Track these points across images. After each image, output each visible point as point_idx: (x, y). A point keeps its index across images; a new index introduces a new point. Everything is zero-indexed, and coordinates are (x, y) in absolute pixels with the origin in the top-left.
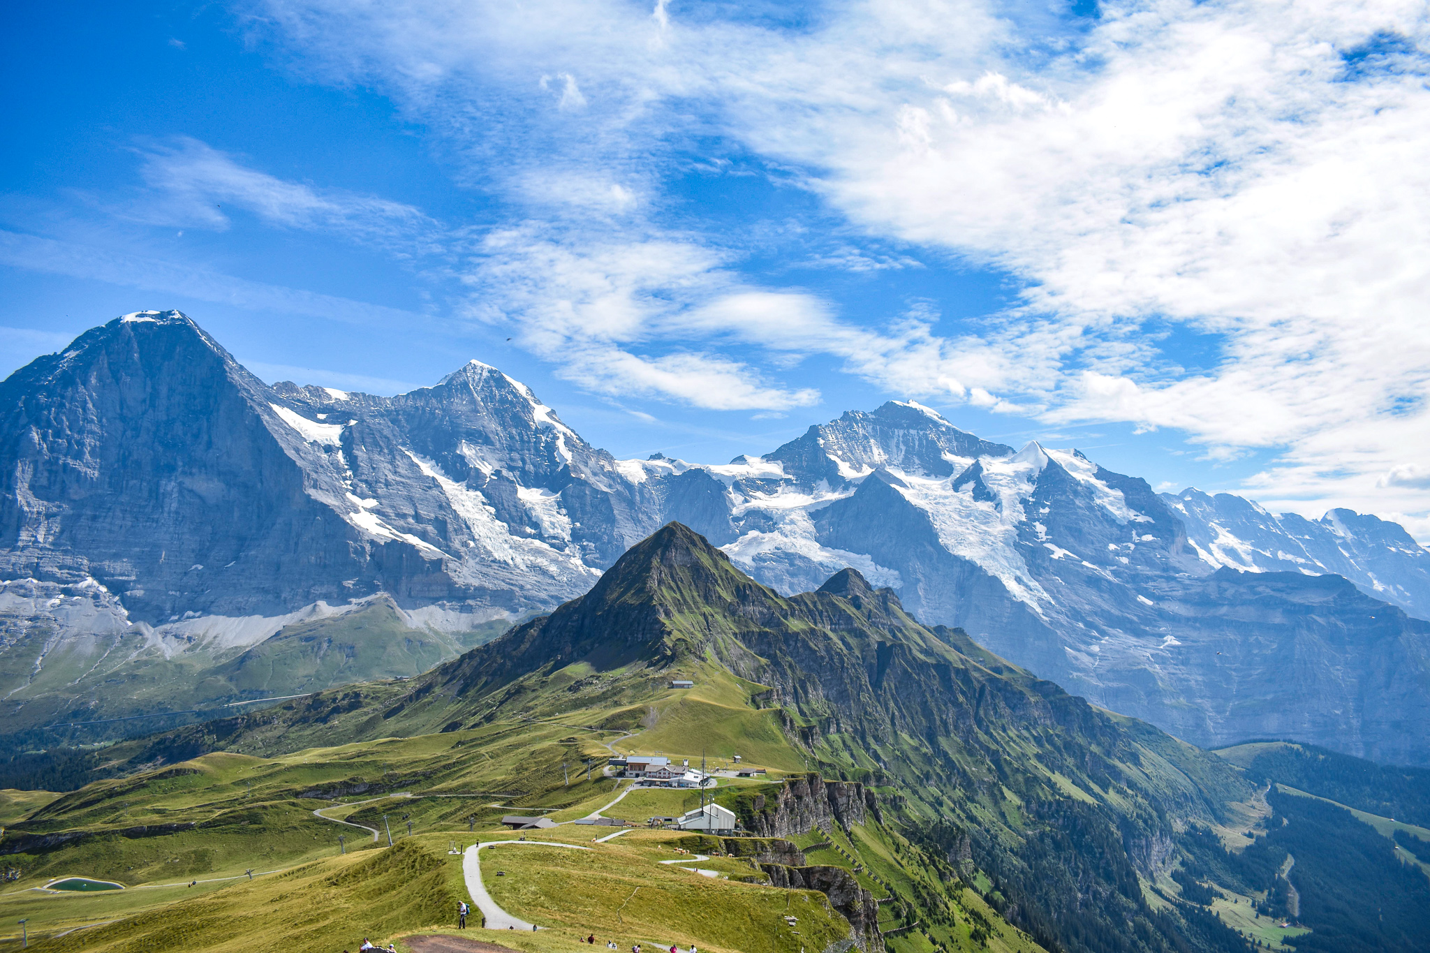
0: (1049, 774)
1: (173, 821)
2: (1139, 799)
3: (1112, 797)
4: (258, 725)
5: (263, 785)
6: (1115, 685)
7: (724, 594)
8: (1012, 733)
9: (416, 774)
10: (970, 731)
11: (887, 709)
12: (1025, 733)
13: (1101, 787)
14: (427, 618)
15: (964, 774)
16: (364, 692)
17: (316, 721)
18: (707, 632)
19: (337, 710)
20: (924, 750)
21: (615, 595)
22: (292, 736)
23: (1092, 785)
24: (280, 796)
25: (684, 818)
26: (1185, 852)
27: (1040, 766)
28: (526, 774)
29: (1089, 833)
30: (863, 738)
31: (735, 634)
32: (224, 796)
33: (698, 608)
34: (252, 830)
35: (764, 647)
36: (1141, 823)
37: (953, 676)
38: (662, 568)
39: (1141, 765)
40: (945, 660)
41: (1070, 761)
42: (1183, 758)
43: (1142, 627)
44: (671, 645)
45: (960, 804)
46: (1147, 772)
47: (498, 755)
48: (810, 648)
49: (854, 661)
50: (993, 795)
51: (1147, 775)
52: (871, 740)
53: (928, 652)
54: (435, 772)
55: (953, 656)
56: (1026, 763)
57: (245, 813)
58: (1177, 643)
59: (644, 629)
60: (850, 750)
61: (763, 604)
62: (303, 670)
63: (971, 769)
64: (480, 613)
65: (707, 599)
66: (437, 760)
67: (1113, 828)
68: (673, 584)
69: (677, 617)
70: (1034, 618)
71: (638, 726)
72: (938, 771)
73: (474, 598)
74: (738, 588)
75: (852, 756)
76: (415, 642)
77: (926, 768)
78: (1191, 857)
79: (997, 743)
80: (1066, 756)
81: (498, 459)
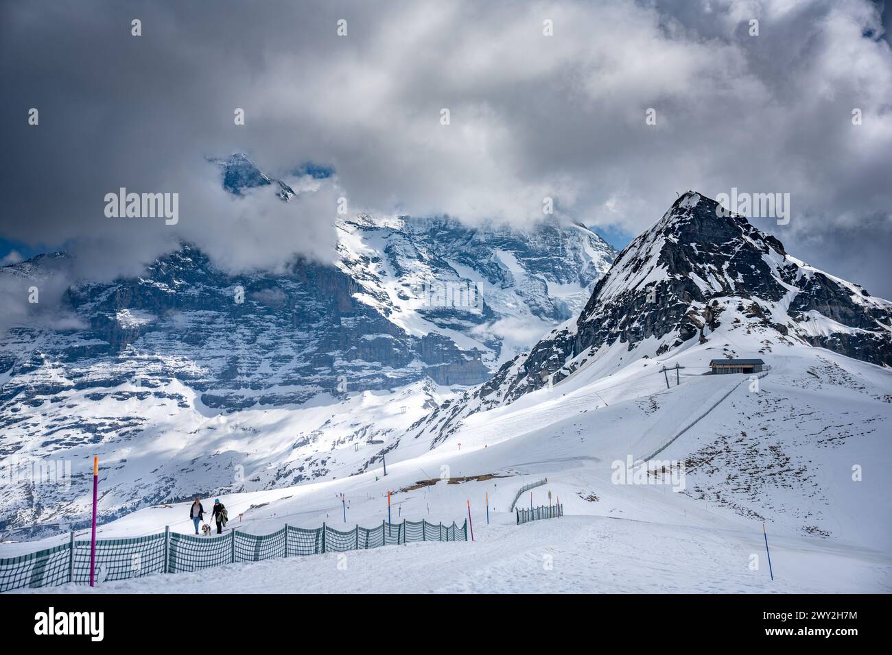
81: (529, 263)
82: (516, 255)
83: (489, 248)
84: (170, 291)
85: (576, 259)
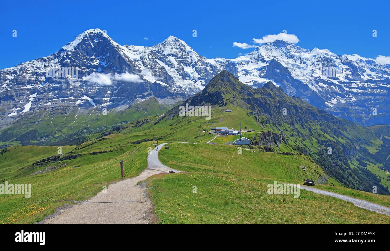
0: (323, 133)
1: (103, 151)
2: (347, 140)
3: (340, 140)
4: (125, 128)
5: (124, 141)
6: (338, 111)
7: (238, 88)
8: (314, 123)
9: (161, 137)
10: (303, 123)
11: (281, 117)
12: (317, 123)
13: (337, 137)
14: (164, 101)
15: (302, 134)
16: (149, 119)
17: (139, 126)
18: (234, 98)
19: (143, 123)
20: (291, 128)
21: (210, 90)
22: (133, 130)
23: (335, 136)
24: (128, 143)
25: (235, 142)
26: (359, 153)
27: (321, 131)
28: (189, 135)
29: (335, 148)
30: (275, 125)
31: (241, 99)
32: (115, 144)
33: (231, 92)
34: (121, 152)
35: (249, 102)
36: (348, 146)
37: (298, 109)
38: (222, 82)
39: (347, 131)
40: (295, 105)
41: (329, 130)
42: (358, 129)
43: (346, 96)
44: (225, 102)
45: (301, 142)
46: (348, 133)
47: (182, 131)
48: (261, 102)
49: (272, 105)
50: (309, 139)
51: (348, 134)
52: (277, 126)
53: (291, 103)
54: (166, 136)
55: (297, 104)
56: (317, 131)
57: (119, 148)
58: (355, 100)
59: (218, 98)
60: (272, 128)
61: (248, 91)
62: (136, 116)
63: (304, 132)
64: (177, 100)
65: (234, 90)
66: (167, 133)
67: (341, 147)
68: (224, 86)
69: (226, 95)
70: (317, 95)
71: (218, 122)
72: (295, 133)
73: (175, 95)
74: (241, 87)
75: (273, 129)
76: (161, 107)
77: (292, 132)
78: (361, 155)
79: (310, 126)
80: (328, 129)
81: (179, 61)
82: (175, 58)
83: (167, 56)
84: (81, 70)
85: (192, 60)
